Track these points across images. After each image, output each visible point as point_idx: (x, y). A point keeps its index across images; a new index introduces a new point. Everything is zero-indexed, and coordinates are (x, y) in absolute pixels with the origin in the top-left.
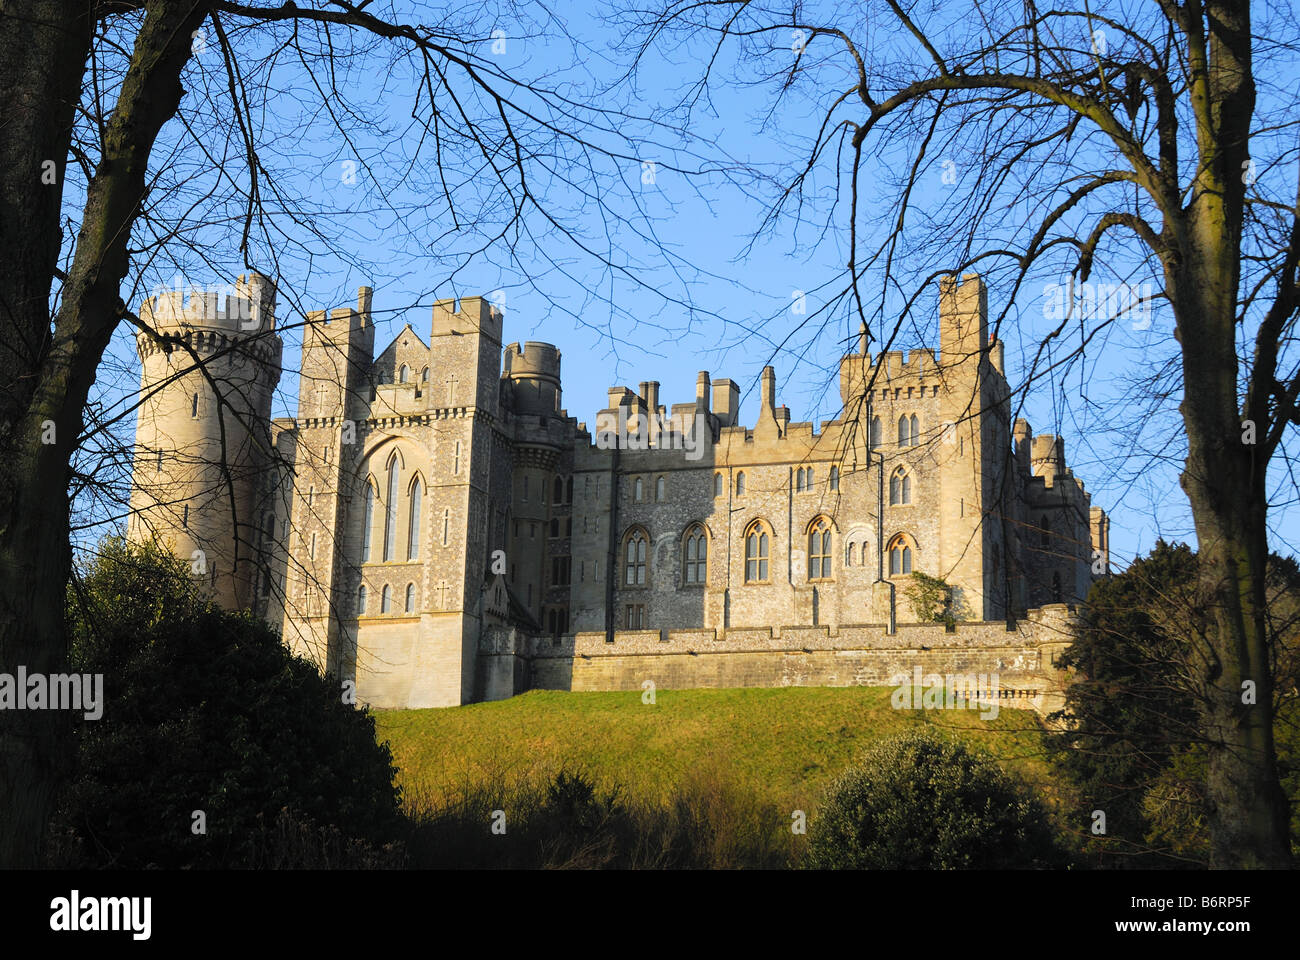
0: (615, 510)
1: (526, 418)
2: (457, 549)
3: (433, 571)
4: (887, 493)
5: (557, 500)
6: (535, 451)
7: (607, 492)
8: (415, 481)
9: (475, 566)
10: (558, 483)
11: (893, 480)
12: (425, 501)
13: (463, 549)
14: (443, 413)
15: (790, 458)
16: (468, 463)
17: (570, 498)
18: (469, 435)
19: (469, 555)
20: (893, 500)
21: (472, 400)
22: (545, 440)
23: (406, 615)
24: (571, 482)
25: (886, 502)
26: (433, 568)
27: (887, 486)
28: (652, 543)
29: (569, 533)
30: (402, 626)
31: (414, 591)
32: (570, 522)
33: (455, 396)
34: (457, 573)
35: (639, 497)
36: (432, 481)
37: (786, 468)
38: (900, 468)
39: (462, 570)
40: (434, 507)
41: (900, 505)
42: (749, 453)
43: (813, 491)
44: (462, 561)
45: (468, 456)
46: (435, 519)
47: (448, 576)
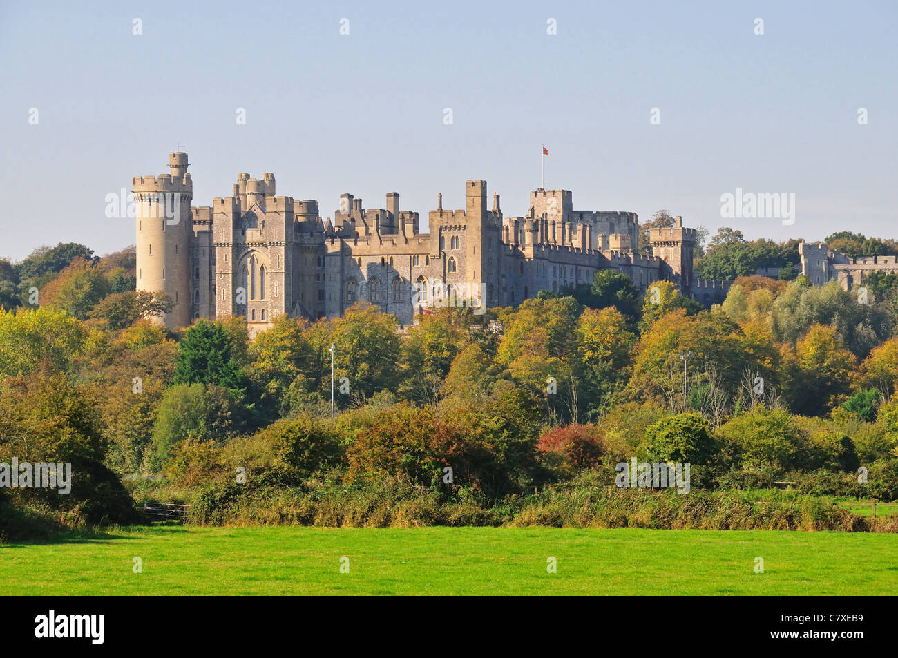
0: (342, 271)
1: (305, 234)
2: (281, 298)
3: (272, 307)
4: (447, 268)
5: (319, 266)
6: (309, 247)
7: (339, 264)
8: (262, 268)
9: (288, 303)
10: (319, 258)
11: (449, 262)
12: (267, 277)
13: (283, 298)
14: (272, 244)
15: (410, 252)
16: (283, 264)
17: (324, 265)
18: (283, 253)
19: (285, 300)
20: (449, 271)
21: (283, 239)
22: (312, 242)
23: (262, 321)
24: (324, 259)
25: (447, 271)
26: (272, 305)
27: (447, 264)
28: (358, 285)
29: (324, 279)
30: (260, 325)
31: (265, 312)
32: (324, 274)
33: (277, 237)
34: (281, 307)
35: (352, 265)
36: (269, 271)
37: (409, 257)
38: (452, 258)
39: (283, 306)
40: (271, 281)
41: (452, 272)
42: (394, 250)
43: (419, 266)
44: (283, 303)
45: (283, 261)
46: (272, 285)
47: (278, 308)
